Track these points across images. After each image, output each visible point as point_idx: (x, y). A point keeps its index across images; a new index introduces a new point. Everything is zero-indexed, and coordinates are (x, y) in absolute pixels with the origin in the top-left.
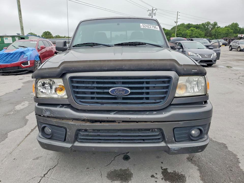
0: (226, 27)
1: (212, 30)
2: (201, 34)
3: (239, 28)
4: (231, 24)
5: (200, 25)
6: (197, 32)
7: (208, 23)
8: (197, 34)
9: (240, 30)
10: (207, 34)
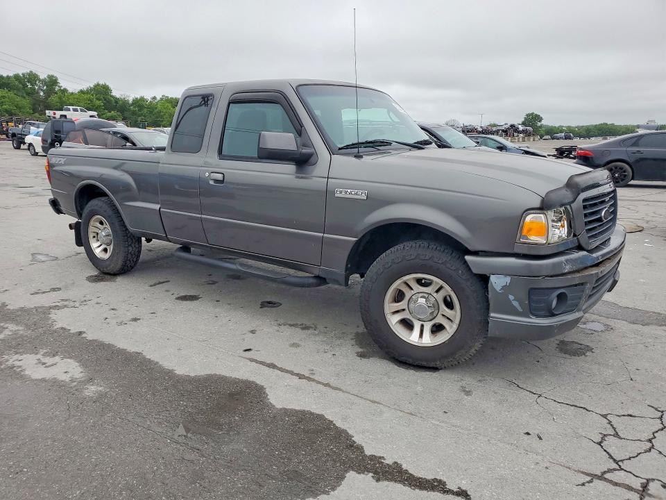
0: (82, 92)
1: (49, 97)
2: (20, 105)
3: (112, 96)
4: (92, 86)
5: (8, 77)
6: (7, 99)
7: (32, 77)
8: (9, 105)
9: (116, 102)
10: (37, 106)
